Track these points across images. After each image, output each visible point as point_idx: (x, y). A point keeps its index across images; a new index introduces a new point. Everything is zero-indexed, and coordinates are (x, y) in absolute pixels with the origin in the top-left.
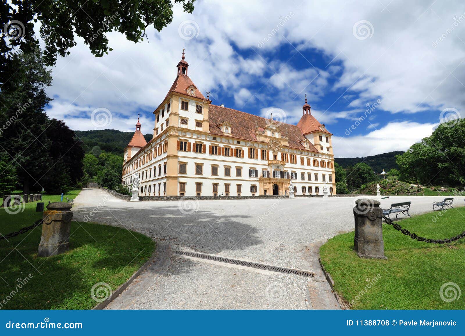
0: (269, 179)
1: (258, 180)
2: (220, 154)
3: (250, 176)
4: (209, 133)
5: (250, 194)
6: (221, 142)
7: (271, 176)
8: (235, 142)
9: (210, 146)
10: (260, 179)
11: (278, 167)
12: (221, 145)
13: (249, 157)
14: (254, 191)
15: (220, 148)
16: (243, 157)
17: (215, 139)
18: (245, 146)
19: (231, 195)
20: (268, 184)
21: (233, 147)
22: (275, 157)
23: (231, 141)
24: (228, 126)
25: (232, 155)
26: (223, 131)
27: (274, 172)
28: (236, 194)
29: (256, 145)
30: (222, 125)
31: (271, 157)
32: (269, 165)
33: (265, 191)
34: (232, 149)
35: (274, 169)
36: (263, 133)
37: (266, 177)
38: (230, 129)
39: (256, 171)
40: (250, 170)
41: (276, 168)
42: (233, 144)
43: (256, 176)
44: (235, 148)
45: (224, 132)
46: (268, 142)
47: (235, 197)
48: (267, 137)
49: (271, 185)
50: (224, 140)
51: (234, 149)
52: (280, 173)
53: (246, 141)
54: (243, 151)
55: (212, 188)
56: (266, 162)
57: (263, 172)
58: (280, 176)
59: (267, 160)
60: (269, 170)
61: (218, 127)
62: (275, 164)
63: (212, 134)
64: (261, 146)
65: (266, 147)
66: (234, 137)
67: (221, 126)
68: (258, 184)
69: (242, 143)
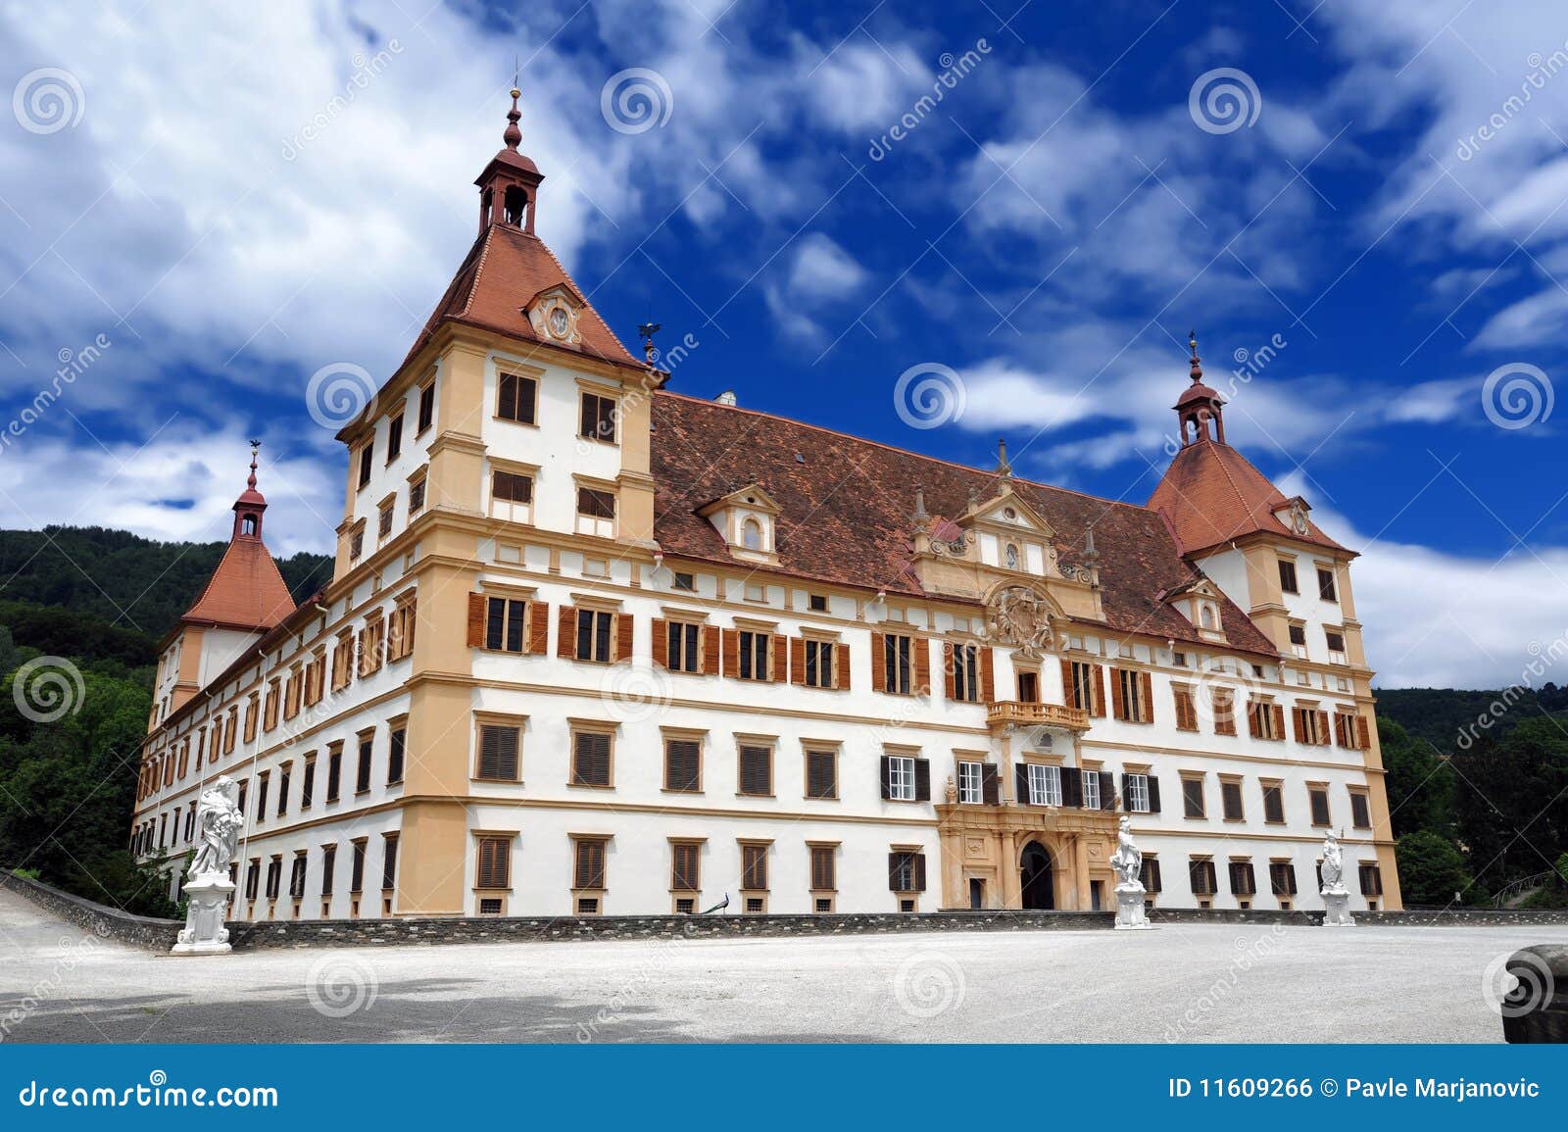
0: (991, 809)
1: (933, 816)
2: (711, 669)
3: (886, 795)
4: (655, 552)
5: (890, 904)
6: (720, 602)
7: (1008, 792)
8: (801, 602)
9: (656, 625)
10: (944, 811)
11: (1047, 739)
12: (722, 620)
13: (877, 686)
14: (908, 886)
15: (713, 632)
16: (845, 684)
17: (684, 581)
18: (859, 623)
19: (774, 906)
20: (991, 843)
21: (789, 629)
22: (1028, 684)
23: (776, 598)
24: (760, 510)
25: (780, 677)
26: (733, 536)
27: (1022, 769)
28: (805, 905)
29: (917, 619)
30: (727, 507)
31: (1006, 687)
32: (993, 728)
33: (977, 886)
34: (781, 642)
35: (1025, 754)
36: (958, 547)
37: (980, 801)
38: (767, 527)
39: (923, 768)
40: (884, 761)
41: (1031, 749)
42: (788, 612)
43: (923, 794)
44: (798, 635)
45: (738, 541)
46: (984, 602)
47: (800, 919)
48: (977, 568)
49: (1009, 843)
50: (735, 591)
51: (792, 639)
52: (1056, 780)
53: (862, 591)
54: (844, 651)
55: (663, 863)
56: (973, 715)
57: (962, 769)
58: (1057, 792)
59: (980, 699)
60: (991, 760)
61: (703, 515)
62: (1029, 724)
63: (671, 557)
64: (944, 623)
65: (978, 629)
66: (793, 570)
67: (723, 512)
68: (929, 843)
69: (840, 607)
